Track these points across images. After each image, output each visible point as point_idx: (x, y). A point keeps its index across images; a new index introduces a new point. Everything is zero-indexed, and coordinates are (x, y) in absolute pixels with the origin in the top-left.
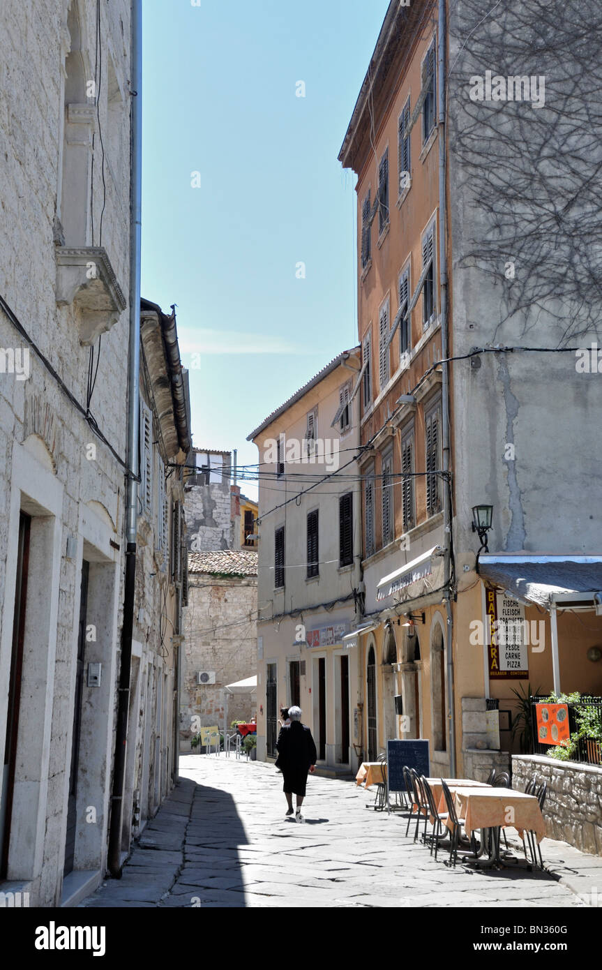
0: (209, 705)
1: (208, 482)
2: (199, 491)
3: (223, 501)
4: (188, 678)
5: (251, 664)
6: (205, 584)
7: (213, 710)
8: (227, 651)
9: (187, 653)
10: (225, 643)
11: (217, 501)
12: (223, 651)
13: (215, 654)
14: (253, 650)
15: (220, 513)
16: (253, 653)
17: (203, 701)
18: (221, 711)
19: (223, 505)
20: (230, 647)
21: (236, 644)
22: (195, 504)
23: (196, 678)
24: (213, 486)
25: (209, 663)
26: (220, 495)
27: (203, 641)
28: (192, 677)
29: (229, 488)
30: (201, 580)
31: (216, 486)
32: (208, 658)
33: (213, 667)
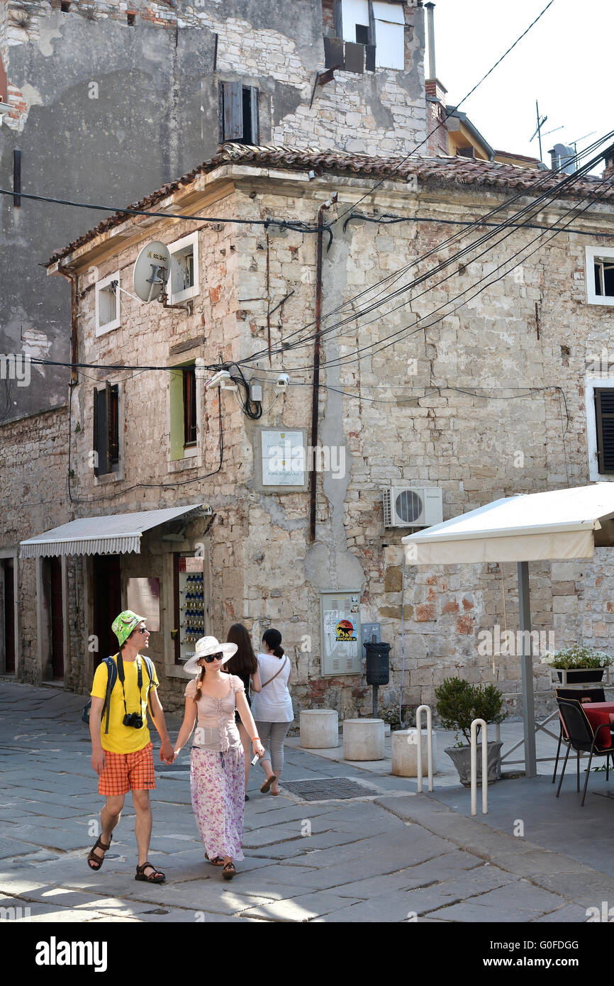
0: (426, 595)
1: (371, 66)
2: (351, 86)
3: (408, 112)
4: (356, 506)
5: (546, 466)
6: (399, 214)
7: (439, 610)
8: (473, 424)
9: (347, 429)
10: (467, 401)
11: (394, 110)
12: (461, 425)
13: (437, 434)
14: (550, 423)
15: (403, 139)
16: (551, 433)
17: (406, 582)
18: (462, 612)
19: (409, 123)
20: (482, 413)
21: (495, 406)
22: (344, 113)
23: (380, 509)
24: (384, 76)
25: (419, 461)
26: (401, 98)
27: (400, 393)
28: (367, 505)
29: (423, 83)
30: (383, 202)
31: (392, 77)
32: (415, 447)
33: (433, 475)
